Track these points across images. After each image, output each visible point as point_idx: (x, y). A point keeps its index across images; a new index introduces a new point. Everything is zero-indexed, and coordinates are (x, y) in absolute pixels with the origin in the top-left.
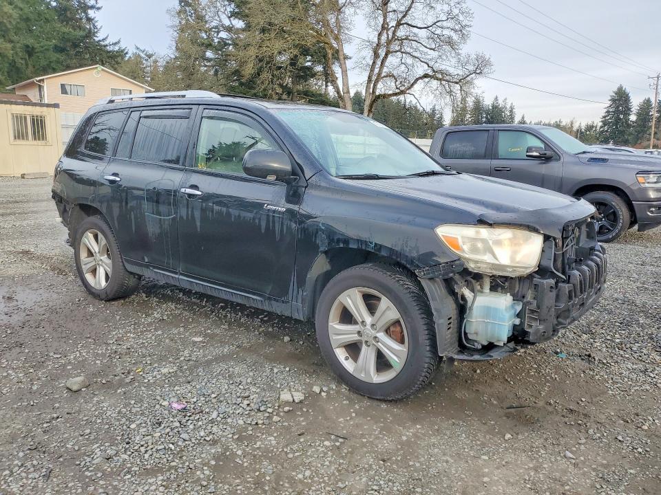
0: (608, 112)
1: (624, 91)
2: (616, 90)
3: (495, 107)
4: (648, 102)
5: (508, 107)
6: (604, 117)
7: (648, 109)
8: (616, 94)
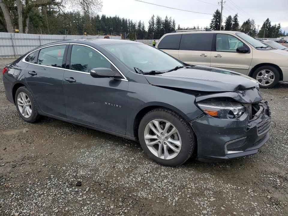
0: (213, 22)
1: (219, 12)
2: (216, 11)
3: (166, 21)
4: (230, 17)
5: (172, 21)
6: (211, 24)
7: (230, 20)
8: (215, 13)
